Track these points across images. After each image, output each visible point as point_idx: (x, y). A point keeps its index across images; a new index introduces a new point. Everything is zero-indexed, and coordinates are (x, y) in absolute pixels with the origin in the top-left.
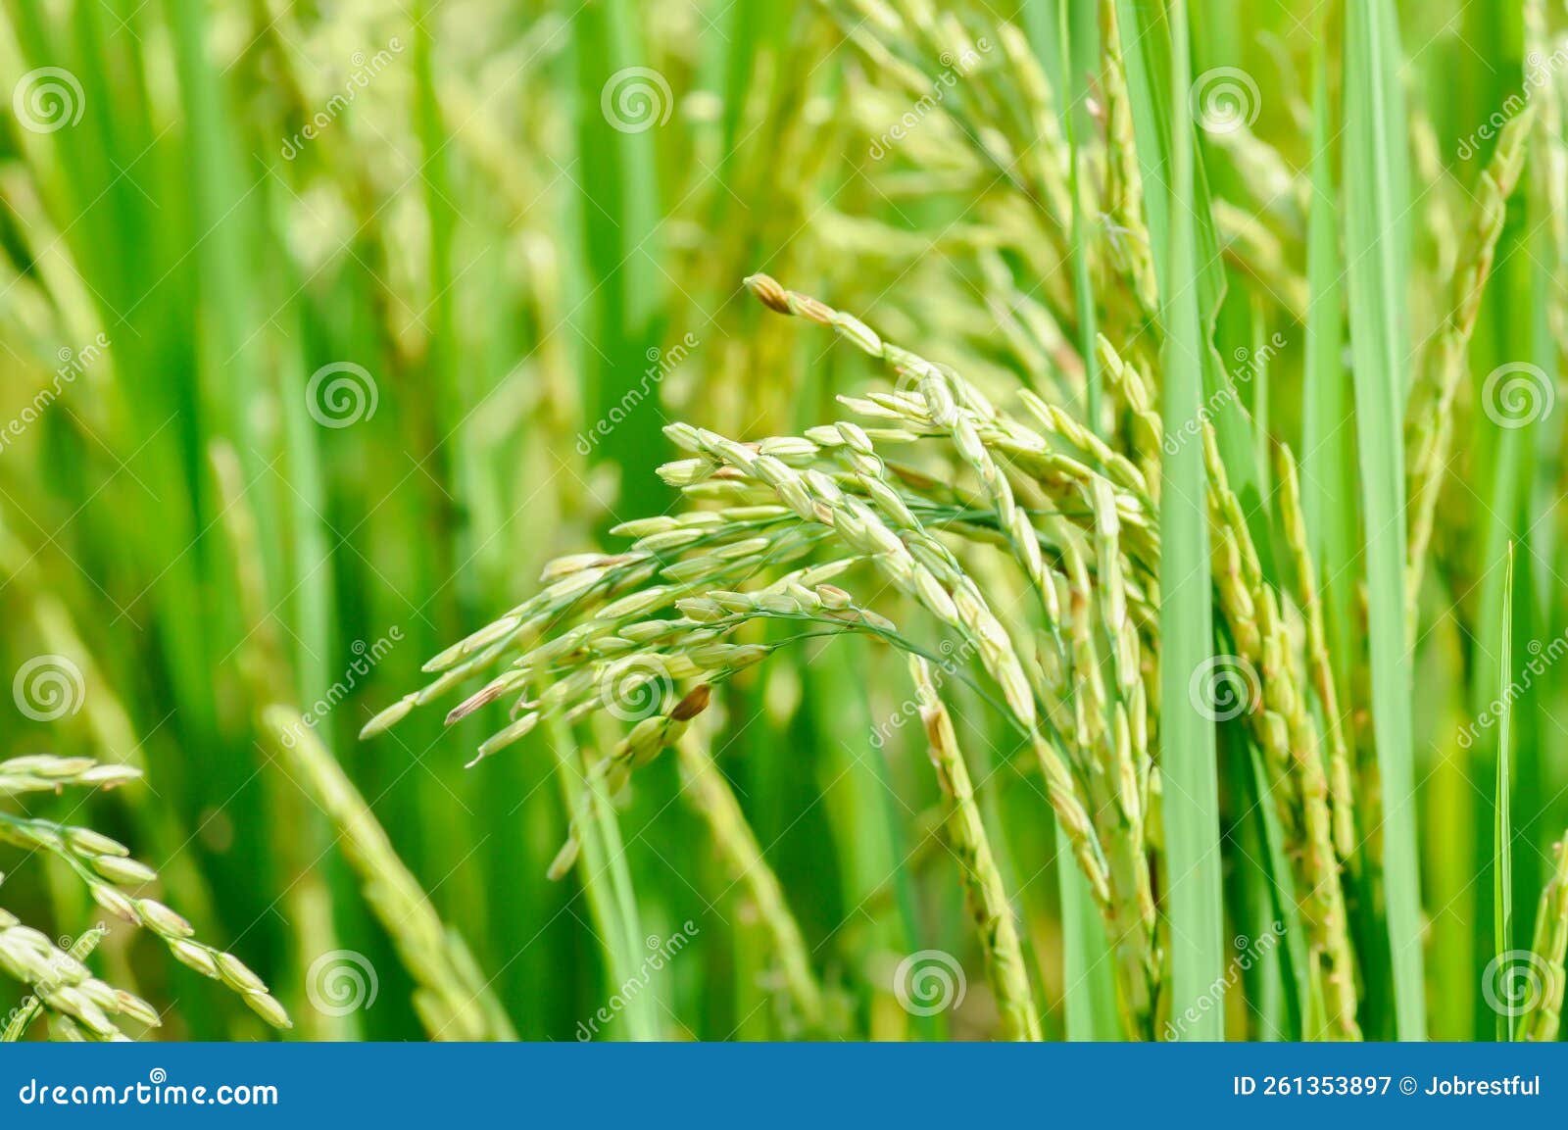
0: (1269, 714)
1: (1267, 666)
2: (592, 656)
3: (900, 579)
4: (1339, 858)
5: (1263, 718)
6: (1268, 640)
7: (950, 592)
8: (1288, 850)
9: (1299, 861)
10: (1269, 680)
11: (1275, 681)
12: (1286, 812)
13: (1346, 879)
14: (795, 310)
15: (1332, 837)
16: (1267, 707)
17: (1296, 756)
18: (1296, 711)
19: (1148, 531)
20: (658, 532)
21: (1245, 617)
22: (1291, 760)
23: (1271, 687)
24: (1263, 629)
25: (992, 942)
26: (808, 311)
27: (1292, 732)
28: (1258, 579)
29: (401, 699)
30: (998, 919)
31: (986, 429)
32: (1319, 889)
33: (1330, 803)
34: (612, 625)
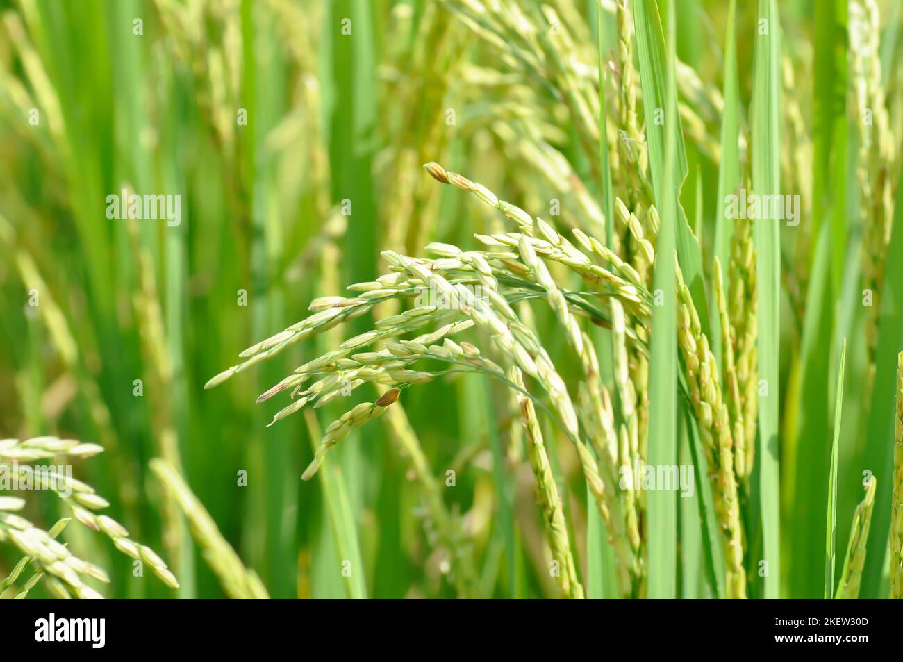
0: (702, 403)
1: (702, 378)
2: (337, 368)
3: (506, 350)
4: (737, 478)
5: (700, 405)
6: (703, 363)
7: (533, 358)
8: (709, 474)
9: (716, 480)
10: (703, 385)
11: (706, 385)
12: (710, 454)
13: (741, 491)
14: (450, 181)
15: (734, 469)
16: (702, 399)
17: (717, 425)
18: (717, 401)
19: (641, 305)
20: (373, 290)
21: (692, 352)
22: (713, 425)
23: (704, 389)
24: (701, 359)
25: (551, 520)
26: (458, 183)
27: (714, 412)
28: (699, 331)
29: (228, 369)
30: (554, 508)
31: (555, 252)
32: (726, 496)
33: (733, 450)
34: (348, 351)
